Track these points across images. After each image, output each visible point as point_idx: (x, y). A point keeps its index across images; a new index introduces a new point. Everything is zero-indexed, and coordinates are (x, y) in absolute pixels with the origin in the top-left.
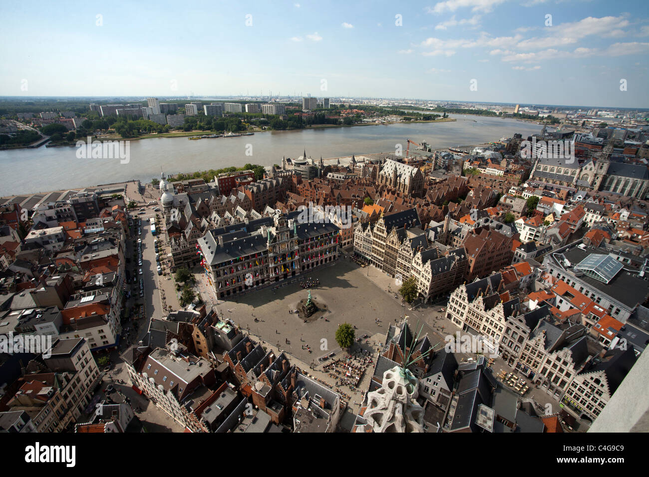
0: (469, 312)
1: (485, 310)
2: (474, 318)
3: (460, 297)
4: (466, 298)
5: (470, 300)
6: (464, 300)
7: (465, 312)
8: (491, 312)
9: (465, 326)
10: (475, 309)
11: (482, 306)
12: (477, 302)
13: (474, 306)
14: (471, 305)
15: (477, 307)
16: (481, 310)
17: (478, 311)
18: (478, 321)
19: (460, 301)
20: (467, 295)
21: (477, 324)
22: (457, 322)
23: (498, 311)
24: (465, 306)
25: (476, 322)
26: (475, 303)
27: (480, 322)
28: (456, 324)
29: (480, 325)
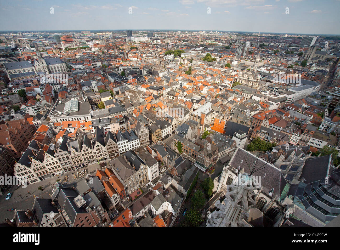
0: (35, 171)
1: (42, 162)
2: (41, 171)
3: (22, 170)
4: (26, 167)
5: (29, 166)
6: (25, 169)
7: (33, 172)
8: (45, 160)
9: (40, 178)
10: (36, 167)
11: (38, 162)
12: (33, 163)
13: (34, 166)
14: (32, 167)
15: (36, 165)
16: (40, 164)
17: (39, 166)
18: (44, 170)
19: (24, 171)
20: (24, 166)
21: (45, 171)
22: (34, 181)
23: (48, 157)
24: (30, 171)
25: (44, 171)
26: (33, 164)
27: (45, 169)
28: (35, 182)
29: (47, 170)
